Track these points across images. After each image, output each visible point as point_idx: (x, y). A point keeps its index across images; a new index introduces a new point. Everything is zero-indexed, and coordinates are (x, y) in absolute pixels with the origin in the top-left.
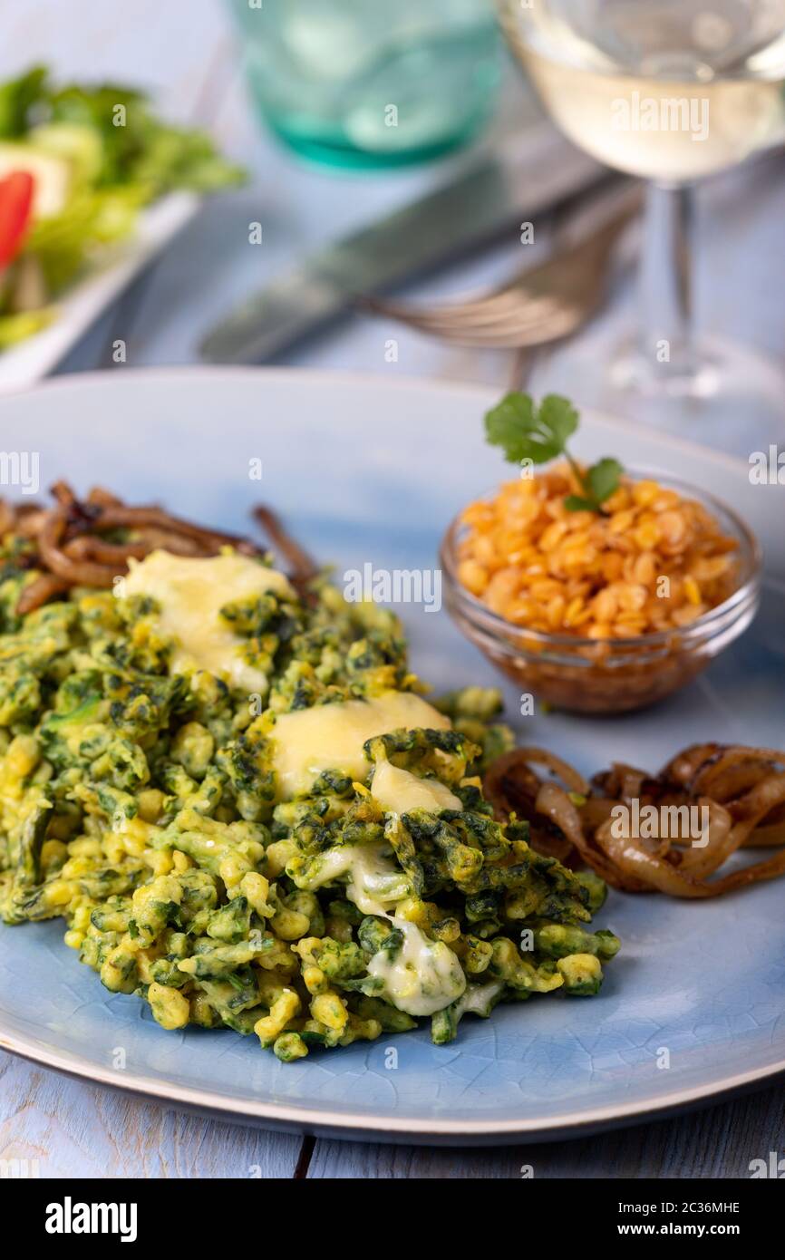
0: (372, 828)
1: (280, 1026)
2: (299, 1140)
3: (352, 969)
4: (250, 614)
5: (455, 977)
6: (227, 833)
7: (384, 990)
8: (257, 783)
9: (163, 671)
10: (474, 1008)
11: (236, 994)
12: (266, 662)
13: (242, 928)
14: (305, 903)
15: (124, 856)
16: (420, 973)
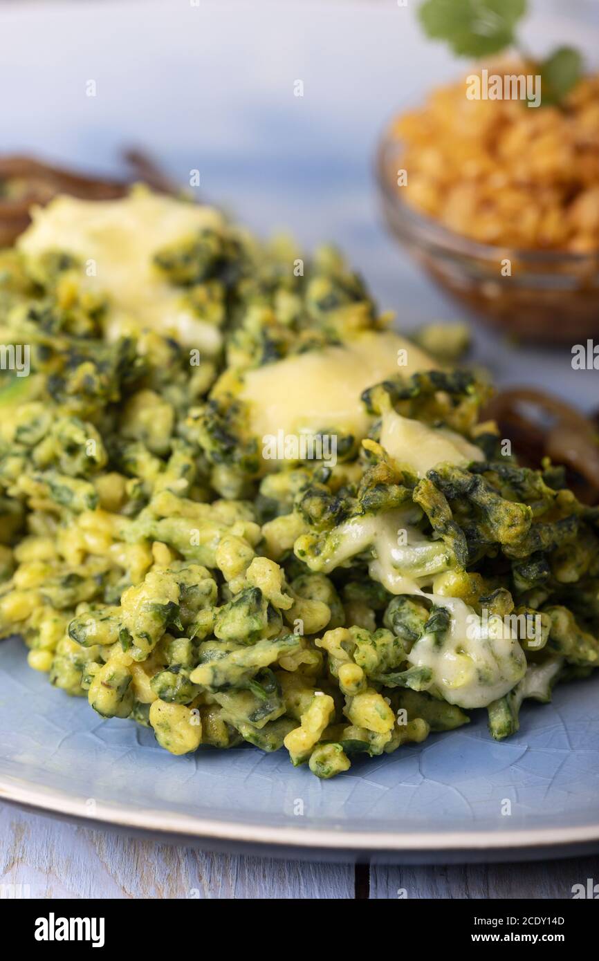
0: (395, 491)
1: (317, 737)
2: (349, 869)
3: (392, 660)
4: (187, 259)
5: (515, 658)
6: (213, 515)
7: (431, 682)
8: (239, 454)
9: (97, 334)
10: (534, 692)
11: (258, 704)
12: (217, 313)
13: (260, 625)
14: (320, 589)
15: (85, 555)
16: (473, 656)
